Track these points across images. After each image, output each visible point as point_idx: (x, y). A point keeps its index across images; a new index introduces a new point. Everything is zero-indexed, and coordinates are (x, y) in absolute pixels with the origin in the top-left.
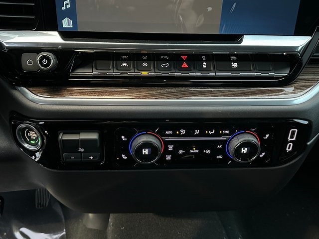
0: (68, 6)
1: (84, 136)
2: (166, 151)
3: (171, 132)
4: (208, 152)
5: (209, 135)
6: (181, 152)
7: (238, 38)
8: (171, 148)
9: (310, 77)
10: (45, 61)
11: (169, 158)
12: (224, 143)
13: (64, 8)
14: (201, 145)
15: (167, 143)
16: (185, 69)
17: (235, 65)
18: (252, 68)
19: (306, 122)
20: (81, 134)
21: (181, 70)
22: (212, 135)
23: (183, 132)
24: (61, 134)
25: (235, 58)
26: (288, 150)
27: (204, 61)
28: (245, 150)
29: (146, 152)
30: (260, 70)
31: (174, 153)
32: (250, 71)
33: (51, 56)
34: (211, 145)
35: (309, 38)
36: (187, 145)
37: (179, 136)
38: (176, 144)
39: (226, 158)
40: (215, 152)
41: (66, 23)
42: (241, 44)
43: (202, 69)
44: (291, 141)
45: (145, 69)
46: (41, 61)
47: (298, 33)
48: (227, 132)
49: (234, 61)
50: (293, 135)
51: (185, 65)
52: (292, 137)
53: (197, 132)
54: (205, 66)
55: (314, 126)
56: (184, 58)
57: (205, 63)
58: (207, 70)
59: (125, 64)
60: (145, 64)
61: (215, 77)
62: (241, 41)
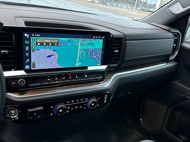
0: (28, 61)
1: (38, 109)
2: (67, 110)
3: (69, 102)
4: (81, 107)
5: (81, 101)
6: (72, 109)
8: (69, 108)
9: (108, 77)
10: (22, 83)
11: (68, 112)
12: (86, 103)
13: (26, 62)
15: (67, 106)
16: (71, 79)
19: (109, 92)
20: (36, 108)
21: (69, 79)
22: (83, 101)
23: (73, 101)
24: (29, 109)
25: (86, 74)
26: (105, 102)
27: (76, 76)
28: (93, 104)
29: (61, 111)
30: (94, 77)
31: (70, 110)
32: (91, 78)
33: (24, 80)
34: (82, 105)
35: (107, 66)
36: (74, 106)
37: (72, 103)
38: (71, 106)
39: (87, 108)
41: (27, 67)
43: (76, 79)
44: (106, 99)
46: (20, 83)
47: (103, 64)
48: (87, 99)
49: (86, 75)
50: (106, 97)
51: (70, 78)
53: (78, 101)
54: (77, 77)
55: (112, 93)
56: (70, 75)
58: (78, 78)
59: (49, 80)
60: (56, 79)
61: (80, 81)
62: (87, 69)
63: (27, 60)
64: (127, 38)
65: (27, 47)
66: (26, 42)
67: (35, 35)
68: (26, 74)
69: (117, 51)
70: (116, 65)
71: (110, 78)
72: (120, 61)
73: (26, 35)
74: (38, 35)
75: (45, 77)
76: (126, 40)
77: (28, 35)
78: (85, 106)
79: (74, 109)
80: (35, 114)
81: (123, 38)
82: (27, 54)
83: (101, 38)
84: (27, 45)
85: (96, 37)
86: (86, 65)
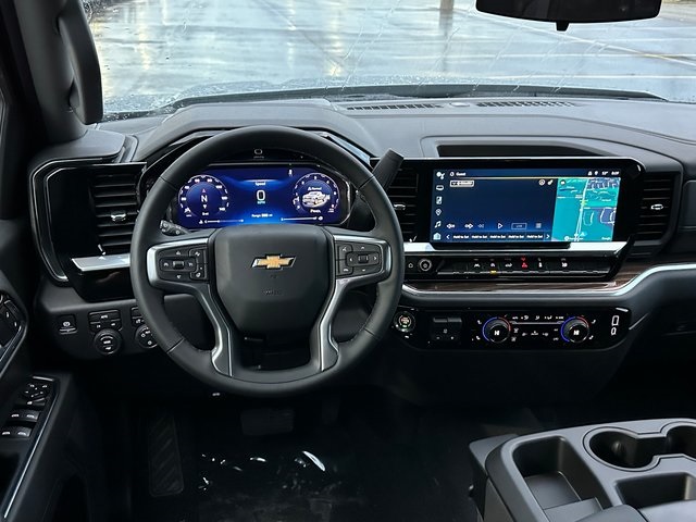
0: (439, 225)
1: (450, 320)
2: (513, 334)
3: (517, 318)
4: (546, 334)
5: (547, 321)
6: (524, 334)
7: (567, 245)
8: (516, 330)
9: (627, 274)
10: (425, 266)
11: (514, 339)
12: (559, 326)
13: (436, 227)
14: (540, 329)
15: (513, 327)
16: (525, 269)
17: (565, 265)
19: (626, 310)
20: (447, 318)
21: (522, 269)
22: (550, 320)
23: (527, 317)
24: (434, 319)
25: (564, 259)
26: (612, 334)
27: (540, 262)
28: (577, 333)
29: (497, 333)
30: (586, 269)
31: (518, 335)
32: (578, 269)
33: (429, 262)
34: (549, 328)
35: (625, 243)
36: (529, 329)
37: (523, 321)
38: (522, 329)
39: (561, 340)
40: (552, 334)
41: (437, 237)
42: (569, 250)
43: (538, 269)
44: (615, 326)
45: (493, 269)
46: (422, 265)
47: (616, 239)
48: (562, 318)
49: (564, 262)
50: (615, 321)
51: (524, 265)
52: (615, 322)
53: (538, 318)
54: (540, 266)
55: (633, 314)
56: (523, 260)
57: (540, 264)
58: (543, 269)
59: (477, 265)
60: (493, 265)
61: (549, 274)
62: (569, 247)
63: (437, 223)
64: (691, 173)
65: (439, 198)
66: (438, 188)
67: (455, 174)
68: (433, 250)
69: (658, 207)
70: (656, 243)
71: (635, 276)
72: (668, 235)
73: (439, 174)
74: (462, 174)
75: (470, 260)
76: (687, 177)
77: (442, 175)
78: (558, 334)
79: (529, 336)
80: (445, 331)
81: (678, 173)
82: (438, 212)
83: (609, 175)
84: (440, 193)
85: (596, 173)
86: (567, 239)
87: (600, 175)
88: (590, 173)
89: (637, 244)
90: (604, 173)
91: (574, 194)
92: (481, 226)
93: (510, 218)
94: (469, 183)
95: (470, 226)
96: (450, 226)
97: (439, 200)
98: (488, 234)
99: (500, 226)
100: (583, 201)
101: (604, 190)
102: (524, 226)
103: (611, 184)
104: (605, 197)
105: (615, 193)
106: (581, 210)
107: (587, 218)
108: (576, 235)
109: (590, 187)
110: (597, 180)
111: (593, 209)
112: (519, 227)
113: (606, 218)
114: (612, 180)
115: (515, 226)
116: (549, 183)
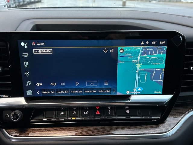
0: (30, 84)
7: (127, 97)
10: (15, 117)
13: (27, 85)
16: (98, 115)
17: (128, 112)
18: (138, 114)
21: (96, 115)
25: (127, 108)
27: (109, 110)
30: (143, 115)
32: (137, 116)
33: (18, 114)
43: (108, 115)
45: (74, 116)
46: (13, 117)
47: (164, 93)
51: (98, 112)
54: (110, 113)
57: (109, 111)
58: (111, 115)
59: (62, 113)
60: (74, 113)
61: (116, 120)
63: (28, 82)
65: (26, 63)
66: (24, 55)
67: (36, 44)
73: (23, 44)
74: (41, 44)
75: (58, 109)
77: (26, 45)
82: (27, 74)
83: (158, 44)
84: (26, 59)
85: (147, 42)
86: (128, 93)
87: (150, 44)
88: (143, 43)
89: (182, 94)
90: (154, 43)
91: (131, 59)
92: (62, 84)
93: (84, 78)
94: (49, 51)
95: (54, 84)
96: (38, 84)
97: (27, 65)
98: (69, 90)
99: (77, 84)
100: (138, 64)
101: (154, 56)
102: (95, 84)
103: (159, 51)
104: (156, 61)
105: (162, 58)
106: (137, 71)
107: (142, 77)
108: (135, 90)
109: (143, 54)
110: (148, 48)
111: (146, 70)
112: (92, 85)
113: (156, 77)
114: (160, 48)
115: (88, 84)
116: (112, 51)
